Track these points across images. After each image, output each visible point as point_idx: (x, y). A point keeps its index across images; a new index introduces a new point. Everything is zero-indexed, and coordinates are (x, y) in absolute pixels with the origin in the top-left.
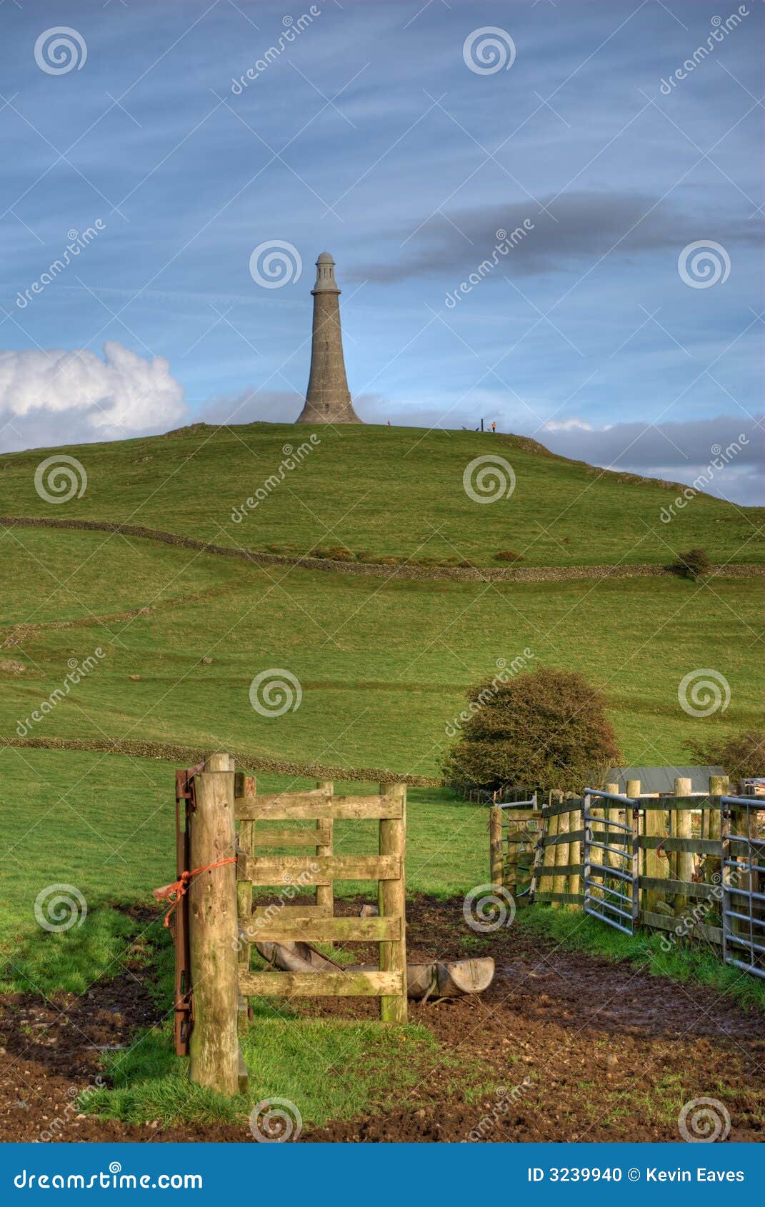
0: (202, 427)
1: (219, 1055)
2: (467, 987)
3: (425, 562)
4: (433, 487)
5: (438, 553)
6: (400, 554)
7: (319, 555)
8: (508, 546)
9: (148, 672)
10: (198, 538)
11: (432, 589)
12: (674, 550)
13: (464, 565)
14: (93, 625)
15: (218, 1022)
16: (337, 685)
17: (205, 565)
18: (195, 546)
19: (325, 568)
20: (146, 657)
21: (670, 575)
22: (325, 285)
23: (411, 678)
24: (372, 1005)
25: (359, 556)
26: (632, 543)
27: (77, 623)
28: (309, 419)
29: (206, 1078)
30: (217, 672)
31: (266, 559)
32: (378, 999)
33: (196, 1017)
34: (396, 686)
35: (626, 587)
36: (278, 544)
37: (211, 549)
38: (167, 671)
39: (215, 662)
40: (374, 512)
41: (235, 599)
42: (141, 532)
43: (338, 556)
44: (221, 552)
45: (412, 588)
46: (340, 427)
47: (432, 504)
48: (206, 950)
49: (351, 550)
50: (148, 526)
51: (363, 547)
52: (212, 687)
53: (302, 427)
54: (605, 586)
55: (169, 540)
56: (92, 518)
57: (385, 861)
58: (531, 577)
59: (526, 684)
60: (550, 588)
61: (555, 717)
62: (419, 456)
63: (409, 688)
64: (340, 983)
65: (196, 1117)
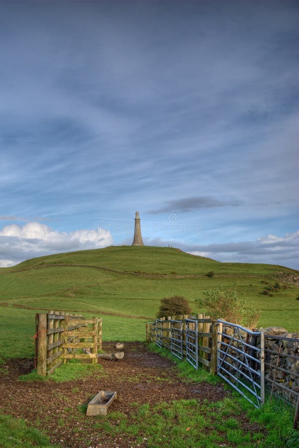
0: (112, 246)
1: (42, 368)
2: (118, 358)
3: (157, 274)
4: (159, 259)
5: (159, 272)
6: (152, 272)
7: (136, 272)
8: (173, 271)
9: (100, 297)
10: (111, 269)
11: (159, 279)
12: (207, 271)
13: (165, 275)
14: (89, 287)
15: (42, 362)
16: (139, 299)
17: (112, 274)
18: (110, 271)
19: (137, 275)
20: (100, 293)
21: (207, 277)
22: (137, 218)
23: (154, 297)
24: (90, 361)
25: (143, 273)
26: (198, 270)
27: (86, 286)
28: (134, 245)
29: (39, 373)
30: (113, 296)
31: (125, 273)
32: (92, 359)
33: (38, 361)
34: (150, 299)
35: (198, 279)
36: (127, 270)
37: (113, 271)
38: (105, 296)
39: (114, 294)
40: (146, 264)
41: (118, 281)
42: (100, 268)
43: (139, 273)
44: (116, 272)
45: (154, 279)
46: (140, 246)
47: (158, 262)
48: (40, 348)
49: (142, 271)
50: (101, 266)
51: (144, 271)
52: (113, 299)
53: (132, 246)
54: (192, 279)
55: (105, 269)
56: (90, 265)
57: (93, 332)
58: (178, 277)
59: (172, 299)
60: (182, 279)
61: (178, 306)
62: (156, 252)
63: (153, 300)
64: (84, 356)
65: (36, 380)
